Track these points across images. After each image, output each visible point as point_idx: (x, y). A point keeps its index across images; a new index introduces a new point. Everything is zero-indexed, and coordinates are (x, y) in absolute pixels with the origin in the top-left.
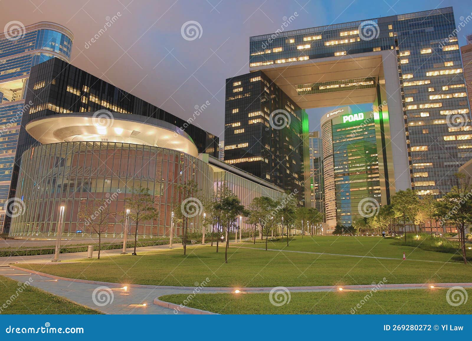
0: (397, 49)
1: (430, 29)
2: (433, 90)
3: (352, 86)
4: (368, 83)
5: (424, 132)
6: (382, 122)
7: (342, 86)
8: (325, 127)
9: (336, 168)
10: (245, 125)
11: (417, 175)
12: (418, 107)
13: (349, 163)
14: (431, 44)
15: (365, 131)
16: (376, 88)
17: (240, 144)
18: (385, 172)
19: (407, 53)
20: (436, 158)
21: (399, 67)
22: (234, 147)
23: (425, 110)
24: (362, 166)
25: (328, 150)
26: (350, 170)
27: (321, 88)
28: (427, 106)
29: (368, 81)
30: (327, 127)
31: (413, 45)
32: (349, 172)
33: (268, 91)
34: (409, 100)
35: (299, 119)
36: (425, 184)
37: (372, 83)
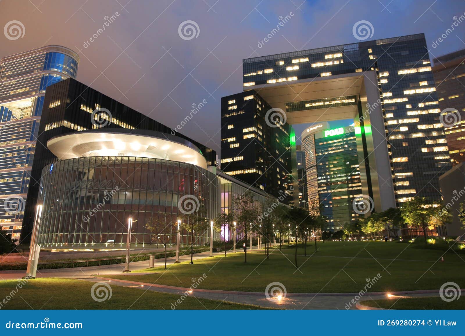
0: (377, 70)
1: (405, 53)
2: (411, 107)
3: (335, 104)
4: (350, 101)
5: (404, 145)
6: (363, 136)
7: (327, 103)
8: (305, 141)
9: (319, 178)
10: (240, 139)
11: (399, 184)
12: (398, 122)
13: (331, 173)
14: (407, 65)
15: (346, 144)
16: (357, 105)
17: (235, 157)
18: (368, 181)
19: (386, 74)
20: (416, 168)
21: (380, 87)
22: (229, 160)
23: (404, 125)
24: (343, 177)
25: (309, 162)
26: (333, 180)
27: (308, 105)
28: (406, 121)
29: (350, 99)
30: (307, 141)
31: (390, 66)
32: (331, 182)
33: (260, 109)
34: (390, 115)
35: (287, 134)
36: (407, 192)
37: (353, 100)
